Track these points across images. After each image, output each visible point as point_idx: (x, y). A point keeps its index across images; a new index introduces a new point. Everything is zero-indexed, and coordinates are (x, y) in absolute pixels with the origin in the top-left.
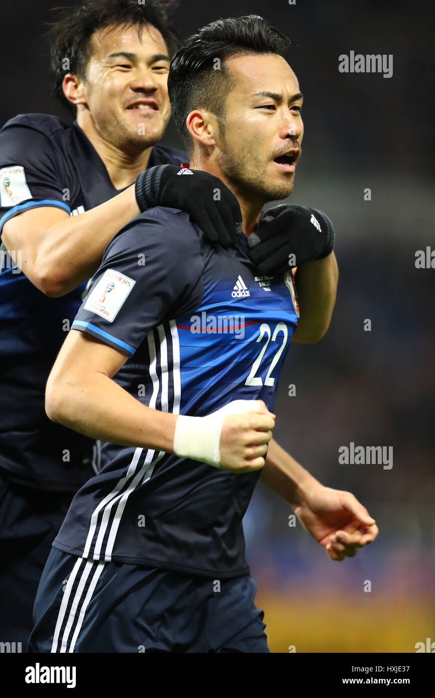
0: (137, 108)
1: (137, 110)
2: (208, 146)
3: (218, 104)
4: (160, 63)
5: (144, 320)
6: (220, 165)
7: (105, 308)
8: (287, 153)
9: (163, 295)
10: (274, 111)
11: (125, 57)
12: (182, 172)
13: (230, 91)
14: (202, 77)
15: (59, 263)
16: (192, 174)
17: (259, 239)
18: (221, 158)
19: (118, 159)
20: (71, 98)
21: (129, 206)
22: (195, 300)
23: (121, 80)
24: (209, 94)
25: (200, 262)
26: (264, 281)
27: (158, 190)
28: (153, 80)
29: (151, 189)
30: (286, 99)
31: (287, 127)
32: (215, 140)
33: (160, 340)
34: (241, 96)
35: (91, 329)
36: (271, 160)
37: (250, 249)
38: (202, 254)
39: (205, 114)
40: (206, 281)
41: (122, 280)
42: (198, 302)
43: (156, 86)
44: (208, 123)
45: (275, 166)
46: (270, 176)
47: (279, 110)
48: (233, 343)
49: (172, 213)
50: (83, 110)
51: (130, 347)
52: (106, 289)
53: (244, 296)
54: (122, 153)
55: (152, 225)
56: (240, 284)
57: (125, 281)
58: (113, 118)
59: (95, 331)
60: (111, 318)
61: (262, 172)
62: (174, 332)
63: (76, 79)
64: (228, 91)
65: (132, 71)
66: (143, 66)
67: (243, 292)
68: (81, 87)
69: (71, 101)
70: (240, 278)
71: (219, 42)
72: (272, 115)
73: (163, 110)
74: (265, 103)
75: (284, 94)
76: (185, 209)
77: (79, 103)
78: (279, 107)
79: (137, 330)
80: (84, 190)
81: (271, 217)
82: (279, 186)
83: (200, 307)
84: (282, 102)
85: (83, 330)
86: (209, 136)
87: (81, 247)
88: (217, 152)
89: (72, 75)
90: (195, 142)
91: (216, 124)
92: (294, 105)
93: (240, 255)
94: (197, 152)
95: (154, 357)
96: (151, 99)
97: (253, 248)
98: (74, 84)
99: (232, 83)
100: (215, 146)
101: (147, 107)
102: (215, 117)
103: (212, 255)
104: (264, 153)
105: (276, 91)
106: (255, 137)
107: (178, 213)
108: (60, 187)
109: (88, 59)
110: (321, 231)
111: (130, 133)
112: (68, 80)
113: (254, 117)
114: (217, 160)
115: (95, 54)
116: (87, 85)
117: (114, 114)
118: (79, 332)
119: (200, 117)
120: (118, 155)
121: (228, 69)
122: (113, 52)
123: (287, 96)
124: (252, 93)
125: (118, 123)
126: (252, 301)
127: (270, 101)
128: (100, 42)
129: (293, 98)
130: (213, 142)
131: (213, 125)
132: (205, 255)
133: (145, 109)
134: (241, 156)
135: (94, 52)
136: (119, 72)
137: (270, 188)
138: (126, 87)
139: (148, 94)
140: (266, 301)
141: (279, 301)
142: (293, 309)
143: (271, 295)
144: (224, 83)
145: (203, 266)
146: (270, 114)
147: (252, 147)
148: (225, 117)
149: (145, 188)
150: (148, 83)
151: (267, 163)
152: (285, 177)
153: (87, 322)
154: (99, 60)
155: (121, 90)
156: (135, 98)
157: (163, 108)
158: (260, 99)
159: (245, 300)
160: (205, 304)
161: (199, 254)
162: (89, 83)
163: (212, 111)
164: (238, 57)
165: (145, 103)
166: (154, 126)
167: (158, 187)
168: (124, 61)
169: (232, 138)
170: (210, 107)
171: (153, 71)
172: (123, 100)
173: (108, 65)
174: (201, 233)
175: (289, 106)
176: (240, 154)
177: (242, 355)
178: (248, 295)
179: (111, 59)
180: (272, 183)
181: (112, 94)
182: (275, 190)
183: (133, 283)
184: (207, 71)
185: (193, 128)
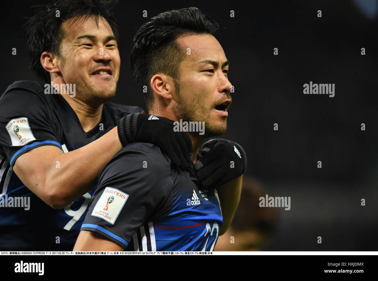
0: (98, 74)
1: (99, 75)
2: (166, 99)
3: (174, 69)
4: (112, 42)
5: (134, 222)
6: (175, 113)
7: (108, 214)
8: (224, 103)
9: (147, 205)
10: (213, 73)
11: (88, 38)
12: (151, 118)
13: (182, 60)
14: (160, 51)
15: (64, 184)
16: (158, 119)
17: (202, 164)
18: (177, 107)
19: (86, 111)
20: (48, 68)
21: (114, 143)
22: (168, 207)
23: (86, 54)
24: (166, 63)
25: (170, 180)
26: (204, 193)
27: (136, 131)
28: (109, 54)
29: (130, 130)
30: (220, 65)
31: (223, 84)
32: (172, 95)
33: (142, 236)
34: (190, 64)
35: (99, 229)
36: (213, 108)
37: (196, 171)
38: (171, 175)
39: (164, 77)
40: (174, 194)
41: (119, 195)
42: (169, 209)
43: (112, 58)
44: (166, 83)
45: (216, 112)
46: (213, 119)
47: (216, 73)
48: (192, 237)
49: (150, 147)
50: (56, 77)
51: (126, 242)
52: (107, 201)
53: (198, 204)
54: (88, 106)
55: (136, 155)
56: (195, 196)
57: (122, 195)
58: (82, 81)
59: (102, 231)
60: (112, 221)
61: (207, 116)
62: (152, 230)
63: (51, 55)
64: (180, 60)
65: (93, 48)
66: (100, 44)
67: (197, 201)
68: (54, 61)
69: (48, 70)
70: (194, 191)
71: (171, 27)
72: (212, 76)
73: (115, 75)
74: (207, 68)
75: (219, 61)
76: (157, 144)
77: (54, 72)
78: (216, 71)
79: (130, 230)
80: (65, 133)
81: (208, 148)
82: (219, 126)
83: (170, 213)
84: (218, 67)
85: (94, 230)
86: (168, 92)
87: (80, 173)
88: (173, 103)
89: (48, 52)
90: (155, 96)
91: (172, 83)
92: (224, 69)
93: (191, 176)
94: (157, 104)
95: (138, 248)
96: (108, 68)
97: (198, 170)
98: (49, 59)
99: (183, 54)
100: (171, 99)
101: (105, 73)
102: (171, 79)
103: (177, 176)
104: (208, 103)
105: (214, 60)
106: (202, 92)
107: (153, 146)
108: (52, 131)
109: (60, 41)
110: (241, 157)
111: (95, 91)
112: (44, 56)
113: (201, 78)
114: (173, 109)
115: (65, 37)
116: (61, 59)
117: (83, 79)
118: (89, 232)
119: (160, 79)
120: (85, 108)
121: (180, 45)
122: (80, 35)
123: (221, 62)
124: (199, 61)
125: (86, 84)
126: (201, 207)
127: (210, 66)
128: (69, 29)
129: (224, 64)
130: (170, 96)
131: (170, 84)
132: (173, 175)
133: (105, 75)
134: (192, 106)
135: (65, 36)
136: (85, 49)
137: (213, 128)
138: (91, 59)
139: (106, 64)
140: (207, 208)
141: (214, 207)
142: (220, 213)
143: (209, 203)
144: (178, 54)
145: (173, 184)
146: (210, 76)
147: (200, 99)
148: (180, 79)
149: (126, 130)
150: (107, 56)
151: (210, 110)
152: (222, 120)
153: (96, 225)
154: (69, 41)
155: (87, 62)
156: (97, 66)
157: (115, 73)
158: (205, 65)
159: (199, 207)
160: (175, 210)
161: (170, 175)
162: (62, 58)
163: (169, 75)
164: (186, 36)
165: (104, 70)
166: (111, 86)
167: (136, 129)
168: (88, 41)
169: (185, 93)
170: (167, 73)
171: (107, 47)
172: (88, 69)
173: (77, 44)
174: (170, 160)
175: (222, 70)
176: (191, 104)
177: (196, 246)
178: (200, 204)
179: (78, 40)
180: (214, 125)
181: (81, 65)
182: (216, 128)
183: (127, 196)
184: (163, 47)
185: (155, 87)
